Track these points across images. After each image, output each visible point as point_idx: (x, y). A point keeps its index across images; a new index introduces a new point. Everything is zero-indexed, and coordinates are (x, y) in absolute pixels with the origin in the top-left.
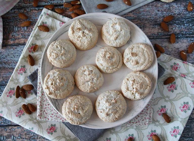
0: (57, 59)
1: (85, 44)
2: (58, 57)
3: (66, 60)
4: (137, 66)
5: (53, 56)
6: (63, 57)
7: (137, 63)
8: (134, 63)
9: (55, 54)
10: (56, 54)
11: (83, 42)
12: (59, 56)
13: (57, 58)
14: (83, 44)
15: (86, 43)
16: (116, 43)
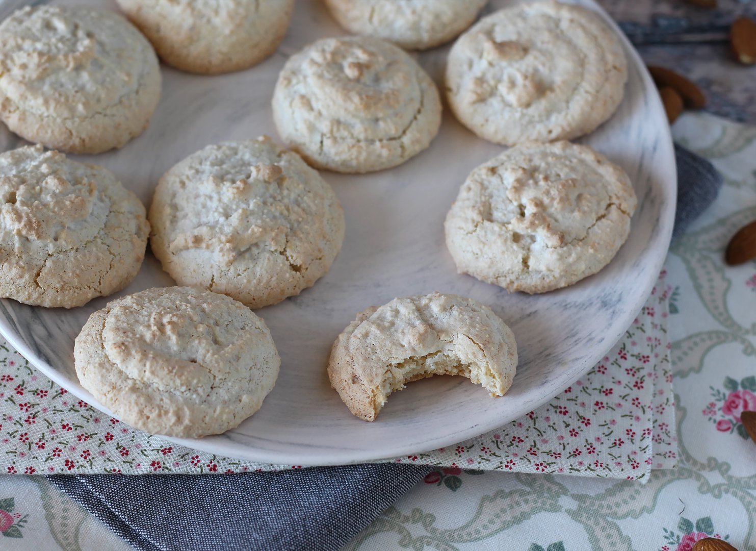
0: (46, 88)
1: (217, 21)
2: (53, 78)
3: (103, 96)
4: (543, 104)
5: (24, 66)
6: (85, 76)
7: (541, 88)
8: (525, 86)
9: (35, 56)
10: (41, 54)
11: (209, 12)
12: (60, 69)
13: (48, 81)
14: (209, 21)
15: (223, 13)
16: (414, 12)
